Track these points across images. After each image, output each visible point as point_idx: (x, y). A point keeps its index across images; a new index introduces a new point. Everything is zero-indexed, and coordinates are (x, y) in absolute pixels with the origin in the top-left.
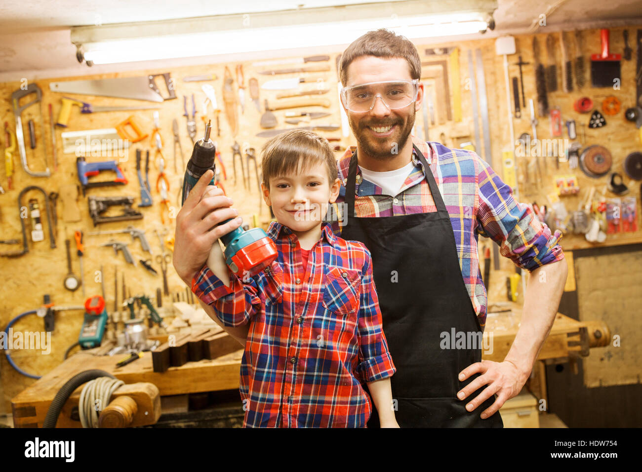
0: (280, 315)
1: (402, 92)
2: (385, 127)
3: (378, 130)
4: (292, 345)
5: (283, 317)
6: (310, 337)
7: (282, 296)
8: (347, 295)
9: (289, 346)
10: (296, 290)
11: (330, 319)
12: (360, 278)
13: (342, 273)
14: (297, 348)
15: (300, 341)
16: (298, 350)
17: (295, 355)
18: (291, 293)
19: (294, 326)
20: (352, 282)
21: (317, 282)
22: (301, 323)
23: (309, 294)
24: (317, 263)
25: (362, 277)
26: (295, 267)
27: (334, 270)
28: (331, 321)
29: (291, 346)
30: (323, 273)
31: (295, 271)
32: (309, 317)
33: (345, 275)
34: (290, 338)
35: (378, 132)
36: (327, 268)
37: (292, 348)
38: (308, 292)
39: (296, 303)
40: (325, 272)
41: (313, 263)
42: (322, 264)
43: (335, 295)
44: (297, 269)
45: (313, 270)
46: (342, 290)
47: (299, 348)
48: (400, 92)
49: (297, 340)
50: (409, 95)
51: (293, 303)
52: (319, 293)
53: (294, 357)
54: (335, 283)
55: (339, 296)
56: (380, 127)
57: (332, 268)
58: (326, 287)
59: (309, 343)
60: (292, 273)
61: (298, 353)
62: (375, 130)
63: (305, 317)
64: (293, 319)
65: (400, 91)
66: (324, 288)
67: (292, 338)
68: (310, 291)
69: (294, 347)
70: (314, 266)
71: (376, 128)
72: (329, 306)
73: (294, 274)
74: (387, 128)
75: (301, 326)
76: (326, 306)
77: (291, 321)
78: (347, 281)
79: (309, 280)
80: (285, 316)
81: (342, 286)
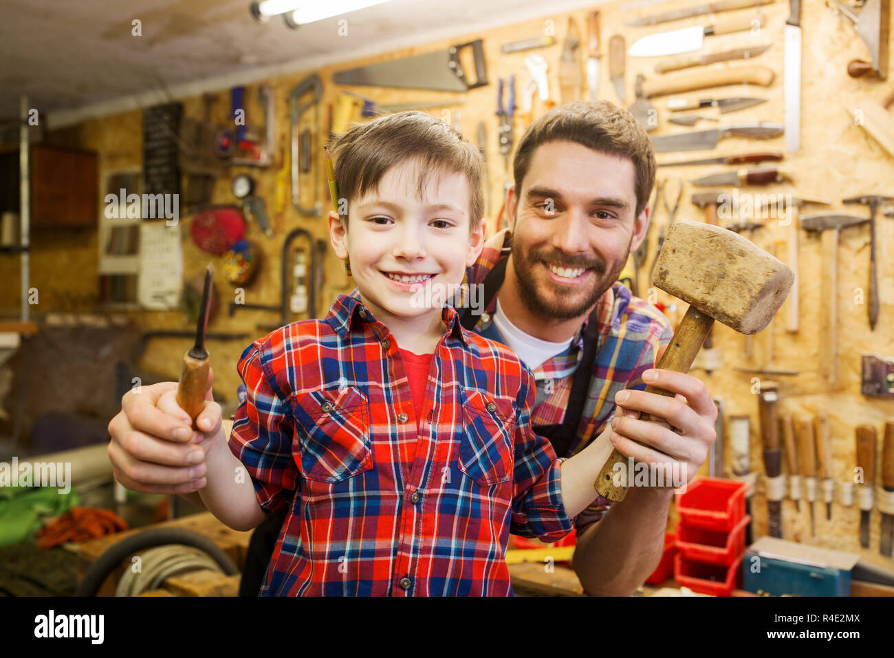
0: (372, 493)
1: (615, 216)
2: (573, 269)
3: (561, 271)
4: (402, 550)
5: (379, 497)
6: (435, 534)
7: (373, 454)
8: (497, 446)
9: (395, 554)
10: (401, 437)
11: (471, 495)
12: (514, 413)
13: (487, 404)
14: (411, 555)
15: (416, 541)
16: (414, 560)
17: (409, 572)
18: (391, 443)
19: (404, 511)
20: (504, 421)
21: (446, 420)
22: (418, 505)
23: (433, 444)
24: (446, 381)
25: (518, 413)
26: (394, 388)
27: (475, 397)
28: (474, 500)
29: (399, 553)
30: (457, 402)
31: (395, 397)
32: (434, 491)
33: (493, 407)
34: (397, 536)
35: (559, 274)
36: (462, 392)
37: (401, 557)
38: (430, 439)
39: (404, 464)
40: (461, 399)
41: (437, 382)
42: (454, 383)
43: (480, 446)
44: (398, 392)
45: (438, 396)
46: (490, 437)
47: (415, 555)
48: (612, 217)
49: (411, 540)
50: (626, 225)
51: (396, 464)
52: (451, 441)
53: (406, 576)
54: (479, 421)
55: (485, 448)
56: (565, 267)
57: (471, 392)
58: (463, 429)
59: (433, 545)
60: (389, 403)
61: (413, 566)
62: (554, 269)
63: (426, 491)
64: (401, 497)
65: (614, 215)
66: (460, 431)
67: (401, 536)
68: (434, 437)
69: (404, 554)
70: (439, 387)
71: (557, 268)
72: (468, 470)
73: (393, 405)
74: (576, 271)
75: (419, 511)
76: (464, 469)
77: (398, 501)
78: (497, 420)
79: (431, 416)
80: (383, 493)
81: (489, 429)
